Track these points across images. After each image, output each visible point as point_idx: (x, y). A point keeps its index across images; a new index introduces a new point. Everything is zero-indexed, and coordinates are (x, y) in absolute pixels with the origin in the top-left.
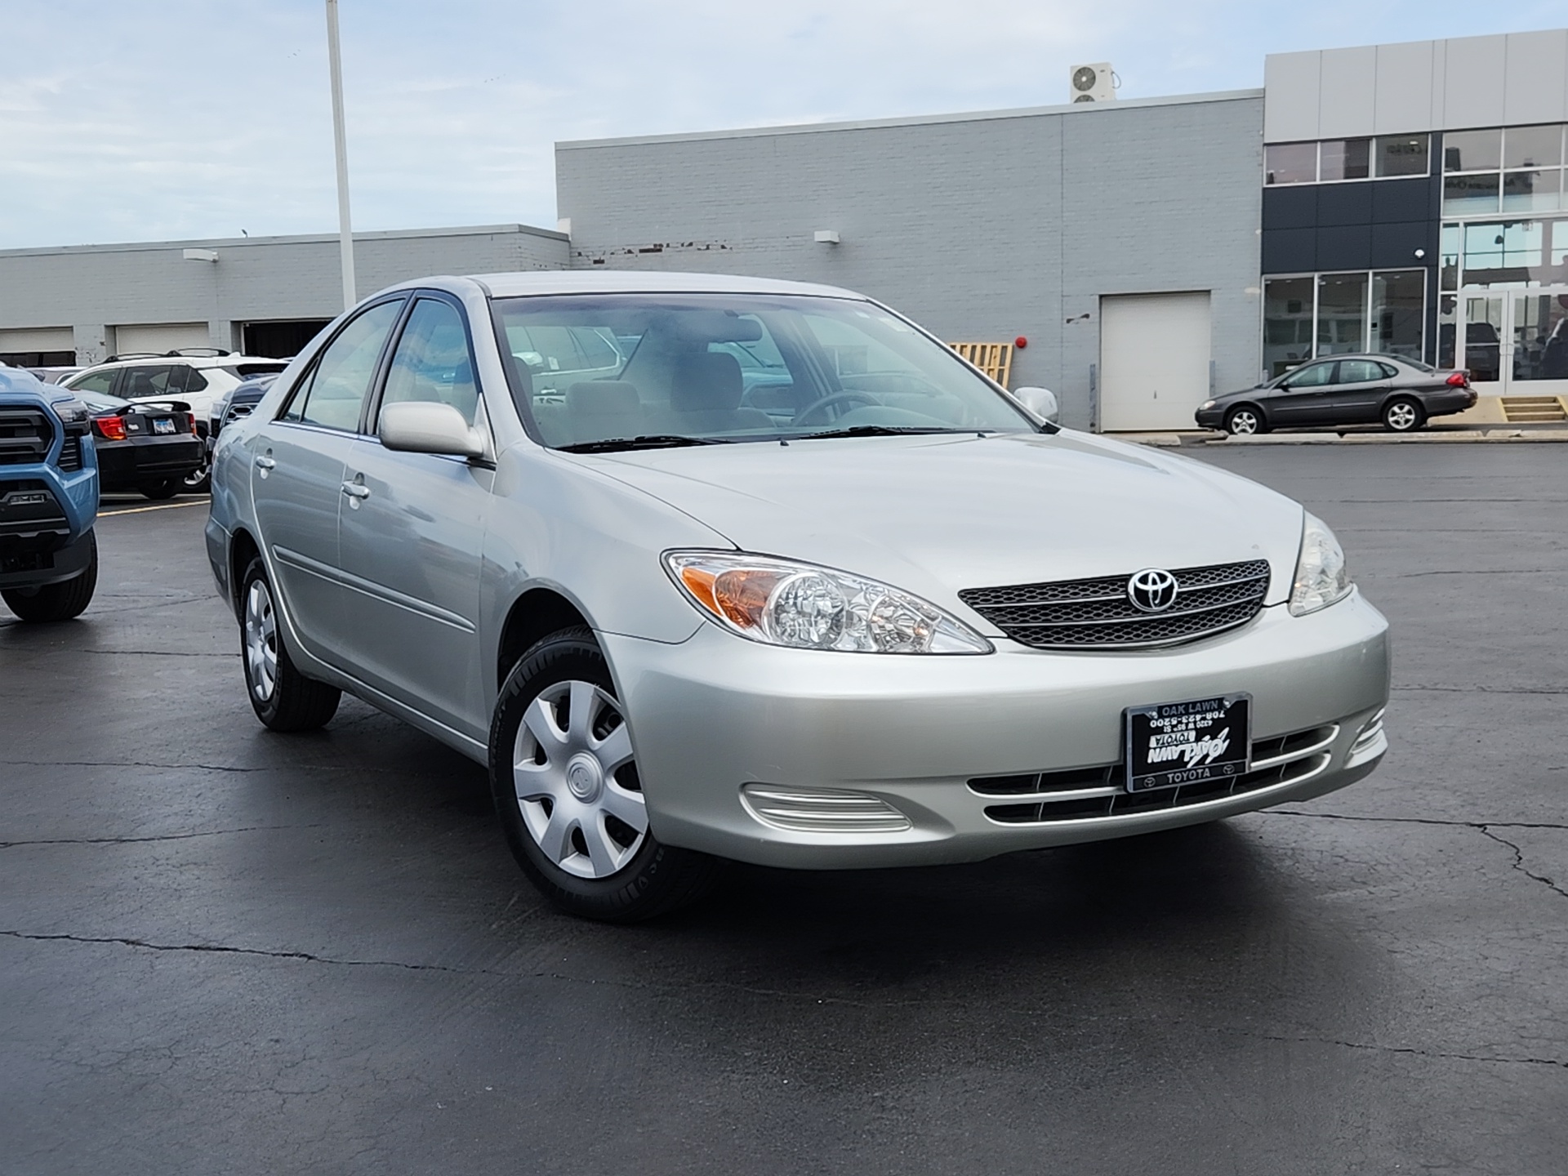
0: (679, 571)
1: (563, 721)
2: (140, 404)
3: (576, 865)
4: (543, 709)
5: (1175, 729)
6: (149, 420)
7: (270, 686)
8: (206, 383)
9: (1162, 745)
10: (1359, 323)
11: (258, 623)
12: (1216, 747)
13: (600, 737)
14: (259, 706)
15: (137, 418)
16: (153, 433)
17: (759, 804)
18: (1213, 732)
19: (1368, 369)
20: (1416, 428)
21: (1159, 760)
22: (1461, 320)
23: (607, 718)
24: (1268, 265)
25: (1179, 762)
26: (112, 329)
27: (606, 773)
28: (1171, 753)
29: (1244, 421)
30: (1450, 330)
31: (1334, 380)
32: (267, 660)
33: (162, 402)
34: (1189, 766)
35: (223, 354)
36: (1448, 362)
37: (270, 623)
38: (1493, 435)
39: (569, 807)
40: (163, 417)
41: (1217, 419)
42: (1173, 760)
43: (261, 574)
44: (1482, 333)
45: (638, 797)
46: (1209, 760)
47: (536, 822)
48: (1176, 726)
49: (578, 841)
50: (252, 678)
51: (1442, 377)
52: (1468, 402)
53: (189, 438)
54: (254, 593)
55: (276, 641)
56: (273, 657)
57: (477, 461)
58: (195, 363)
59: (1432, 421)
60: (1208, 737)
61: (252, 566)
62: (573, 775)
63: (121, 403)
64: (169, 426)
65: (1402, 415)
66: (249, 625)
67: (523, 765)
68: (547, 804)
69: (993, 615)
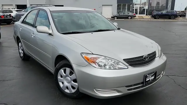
0: (84, 56)
1: (65, 72)
2: (6, 14)
3: (67, 91)
4: (62, 71)
5: (149, 76)
6: (7, 16)
7: (22, 55)
8: (13, 12)
9: (148, 78)
10: (125, 8)
11: (20, 47)
12: (153, 77)
13: (70, 75)
14: (21, 57)
15: (5, 16)
16: (7, 17)
17: (97, 91)
18: (153, 76)
19: (126, 13)
20: (131, 19)
21: (147, 80)
22: (134, 9)
23: (71, 73)
24: (118, 3)
25: (149, 80)
26: (3, 5)
27: (71, 80)
28: (149, 79)
29: (116, 18)
30: (133, 9)
31: (124, 14)
32: (22, 52)
33: (8, 14)
35: (14, 9)
36: (133, 13)
37: (22, 48)
38: (138, 20)
39: (66, 84)
40: (8, 16)
41: (113, 17)
43: (20, 42)
44: (136, 10)
45: (77, 84)
46: (152, 79)
47: (61, 85)
49: (67, 88)
50: (20, 54)
51: (133, 14)
52: (135, 17)
53: (11, 18)
54: (20, 44)
55: (23, 50)
56: (23, 52)
57: (50, 34)
58: (12, 10)
59: (132, 18)
61: (19, 41)
62: (67, 80)
63: (3, 14)
64: (9, 17)
65: (130, 18)
66: (19, 47)
67: (59, 77)
68: (63, 83)
69: (127, 62)
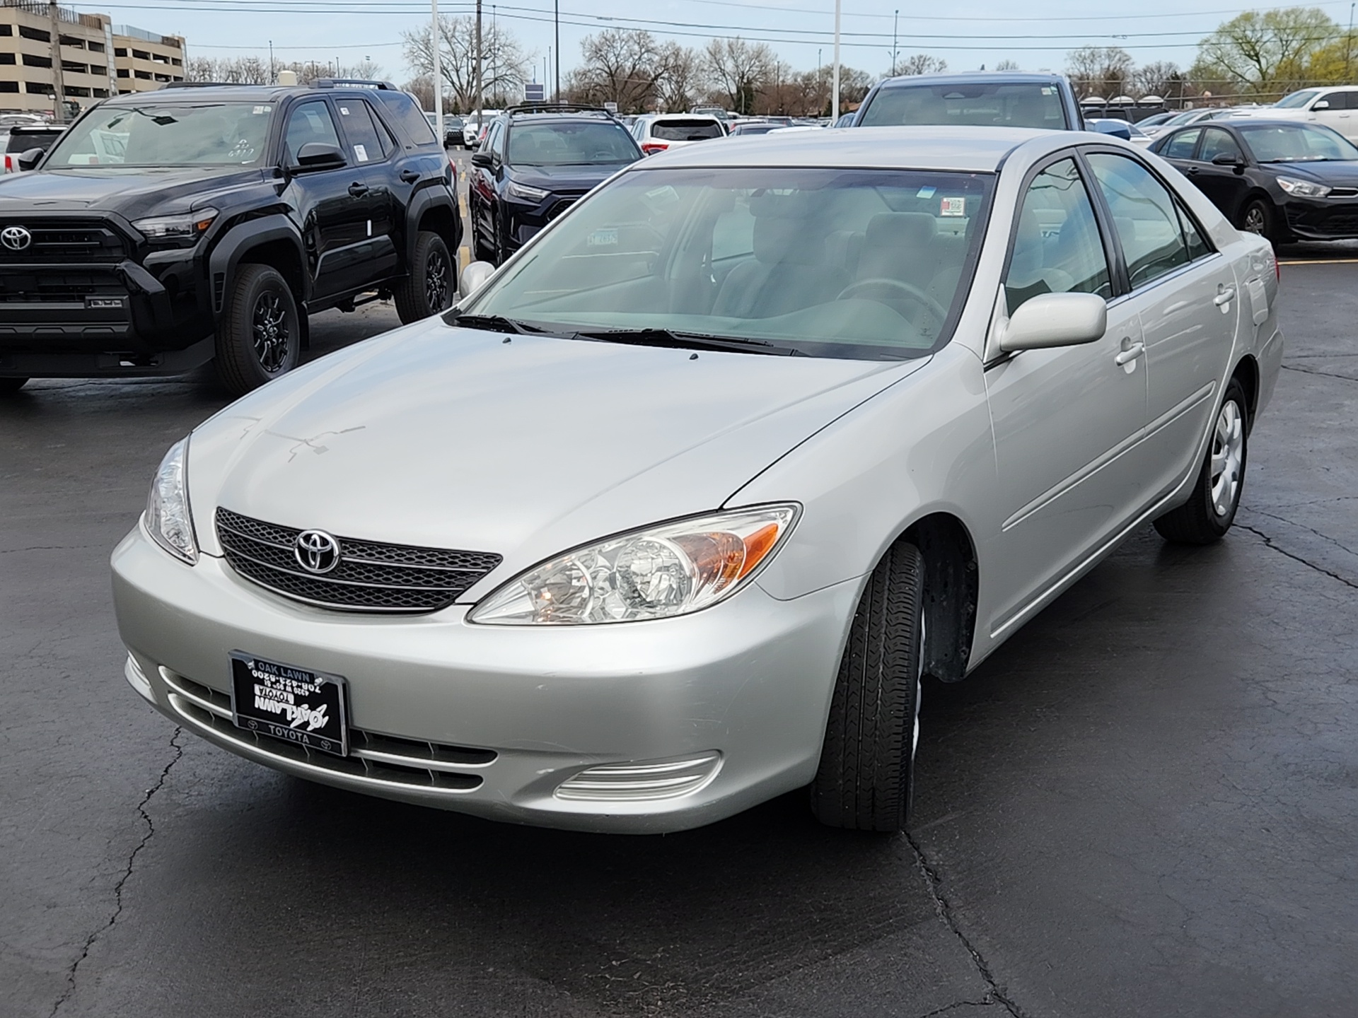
5: (274, 686)
9: (265, 696)
12: (315, 718)
18: (311, 703)
21: (265, 709)
25: (282, 719)
28: (275, 708)
34: (292, 726)
42: (275, 713)
46: (310, 728)
48: (275, 683)
60: (306, 706)
